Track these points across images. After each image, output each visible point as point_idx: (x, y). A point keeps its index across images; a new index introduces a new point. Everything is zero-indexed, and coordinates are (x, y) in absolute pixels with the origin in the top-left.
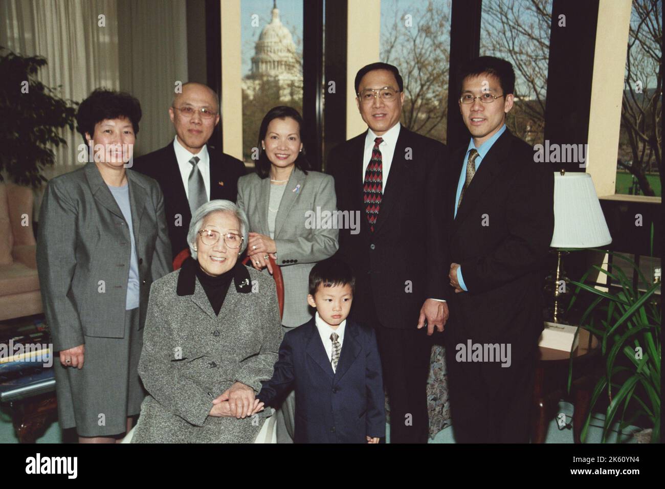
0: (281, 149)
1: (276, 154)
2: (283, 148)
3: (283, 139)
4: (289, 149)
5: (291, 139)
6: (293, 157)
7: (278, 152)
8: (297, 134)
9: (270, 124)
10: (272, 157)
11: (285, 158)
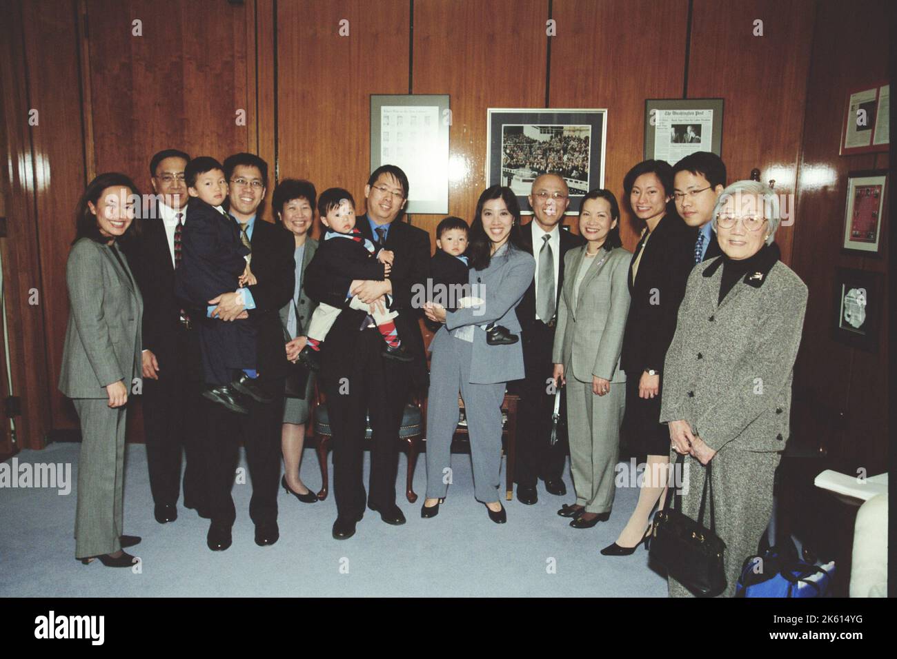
0: (590, 224)
1: (586, 228)
2: (592, 224)
3: (594, 216)
4: (598, 224)
5: (602, 216)
6: (603, 232)
7: (588, 226)
8: (607, 213)
9: (585, 204)
10: (583, 231)
11: (595, 232)
